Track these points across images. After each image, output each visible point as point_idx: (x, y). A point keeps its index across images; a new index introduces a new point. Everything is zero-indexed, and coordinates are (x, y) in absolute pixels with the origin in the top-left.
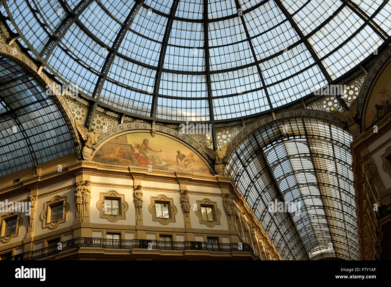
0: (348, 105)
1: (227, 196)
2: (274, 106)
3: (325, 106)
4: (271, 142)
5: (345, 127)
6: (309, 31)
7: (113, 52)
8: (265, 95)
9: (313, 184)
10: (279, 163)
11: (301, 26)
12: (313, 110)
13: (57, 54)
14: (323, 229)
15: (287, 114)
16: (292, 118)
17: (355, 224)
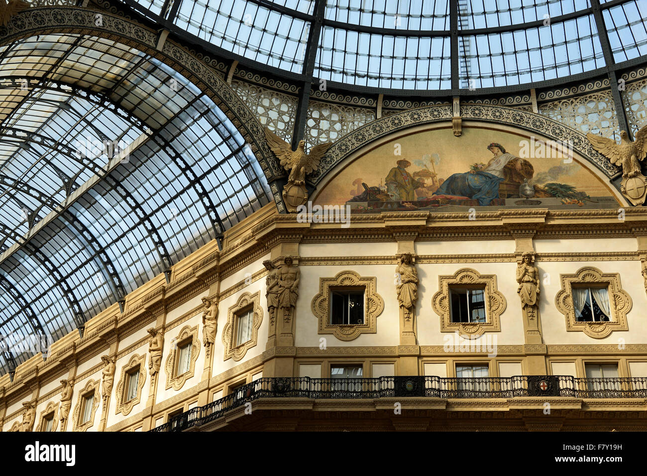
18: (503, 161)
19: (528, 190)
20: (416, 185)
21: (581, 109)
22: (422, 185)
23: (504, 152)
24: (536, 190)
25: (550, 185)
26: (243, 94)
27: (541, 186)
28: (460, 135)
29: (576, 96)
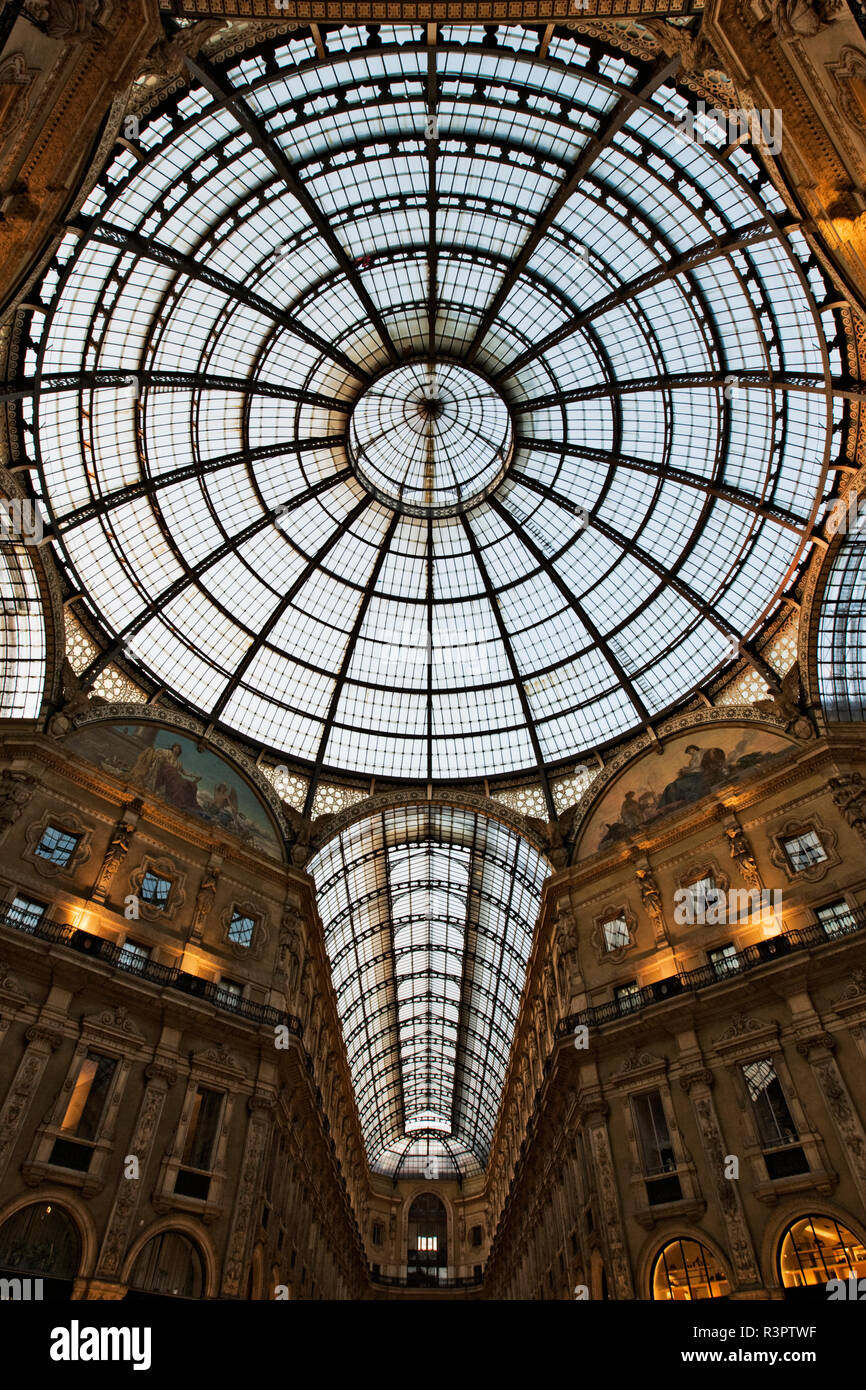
0: (559, 812)
1: (293, 910)
2: (435, 775)
3: (520, 804)
4: (407, 842)
5: (545, 850)
6: (530, 670)
7: (192, 576)
8: (425, 751)
9: (454, 978)
10: (411, 922)
11: (521, 657)
12: (498, 804)
13: (89, 535)
14: (444, 1083)
15: (453, 796)
16: (459, 804)
17: (499, 1092)
18: (699, 757)
19: (725, 771)
20: (643, 808)
21: (743, 686)
22: (647, 806)
23: (697, 749)
24: (731, 769)
25: (740, 760)
26: (503, 799)
27: (734, 763)
28: (661, 752)
29: (734, 678)
